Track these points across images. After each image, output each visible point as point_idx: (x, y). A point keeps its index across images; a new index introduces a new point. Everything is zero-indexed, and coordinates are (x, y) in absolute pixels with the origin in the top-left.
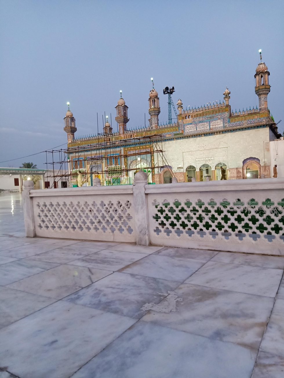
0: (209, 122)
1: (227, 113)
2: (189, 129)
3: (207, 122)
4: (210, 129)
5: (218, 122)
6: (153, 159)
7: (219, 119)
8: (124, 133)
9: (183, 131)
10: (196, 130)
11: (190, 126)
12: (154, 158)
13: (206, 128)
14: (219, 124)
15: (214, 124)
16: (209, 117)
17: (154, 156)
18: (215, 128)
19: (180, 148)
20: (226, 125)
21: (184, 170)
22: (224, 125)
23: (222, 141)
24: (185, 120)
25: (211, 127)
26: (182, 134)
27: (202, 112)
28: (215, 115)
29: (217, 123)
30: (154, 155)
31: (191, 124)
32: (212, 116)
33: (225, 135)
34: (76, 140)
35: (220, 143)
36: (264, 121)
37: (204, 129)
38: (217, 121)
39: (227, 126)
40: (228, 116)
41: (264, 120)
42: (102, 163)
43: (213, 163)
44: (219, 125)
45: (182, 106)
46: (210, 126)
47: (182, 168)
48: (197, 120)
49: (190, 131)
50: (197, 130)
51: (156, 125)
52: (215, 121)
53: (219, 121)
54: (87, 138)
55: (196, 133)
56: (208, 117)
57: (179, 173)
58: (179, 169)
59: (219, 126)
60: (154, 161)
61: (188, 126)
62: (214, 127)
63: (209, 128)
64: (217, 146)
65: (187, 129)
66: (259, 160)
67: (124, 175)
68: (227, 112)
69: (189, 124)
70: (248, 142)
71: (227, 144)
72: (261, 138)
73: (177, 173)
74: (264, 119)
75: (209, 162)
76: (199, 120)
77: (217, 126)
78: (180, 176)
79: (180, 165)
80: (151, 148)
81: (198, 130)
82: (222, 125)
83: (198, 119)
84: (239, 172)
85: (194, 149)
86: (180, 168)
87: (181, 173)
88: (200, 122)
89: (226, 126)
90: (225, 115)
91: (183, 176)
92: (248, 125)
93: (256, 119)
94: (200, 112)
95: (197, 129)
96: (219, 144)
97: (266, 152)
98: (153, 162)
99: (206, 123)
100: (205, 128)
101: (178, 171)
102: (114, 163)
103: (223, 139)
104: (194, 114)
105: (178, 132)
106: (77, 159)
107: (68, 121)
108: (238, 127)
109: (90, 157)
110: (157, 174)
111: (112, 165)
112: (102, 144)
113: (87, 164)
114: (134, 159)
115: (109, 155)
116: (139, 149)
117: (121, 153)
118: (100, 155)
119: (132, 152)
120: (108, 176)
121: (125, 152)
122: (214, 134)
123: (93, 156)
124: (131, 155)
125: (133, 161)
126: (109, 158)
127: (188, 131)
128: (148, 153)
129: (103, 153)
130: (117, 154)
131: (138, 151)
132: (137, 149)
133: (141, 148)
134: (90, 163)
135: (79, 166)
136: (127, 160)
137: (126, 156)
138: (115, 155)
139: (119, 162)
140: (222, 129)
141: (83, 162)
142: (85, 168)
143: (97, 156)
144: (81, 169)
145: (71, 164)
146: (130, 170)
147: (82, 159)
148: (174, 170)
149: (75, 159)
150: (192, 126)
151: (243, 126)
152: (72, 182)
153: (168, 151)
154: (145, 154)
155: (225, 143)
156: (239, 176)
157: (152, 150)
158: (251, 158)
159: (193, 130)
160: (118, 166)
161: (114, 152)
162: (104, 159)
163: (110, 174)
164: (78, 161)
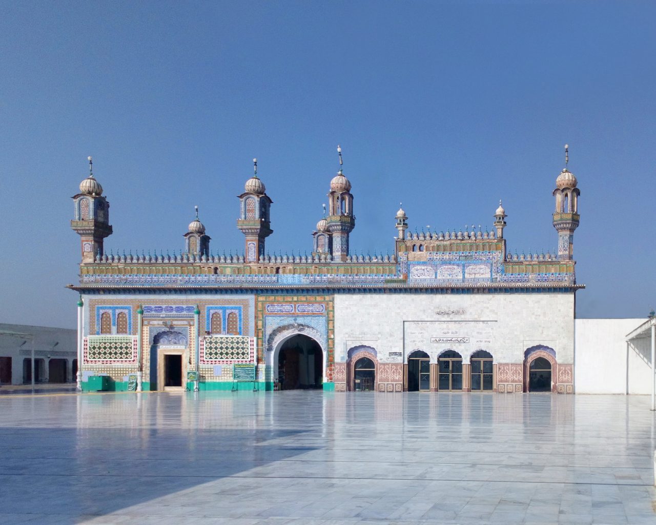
0: (464, 266)
1: (498, 254)
2: (420, 275)
3: (458, 265)
4: (464, 280)
5: (480, 269)
6: (331, 327)
7: (485, 263)
8: (259, 260)
9: (407, 277)
10: (434, 277)
11: (423, 268)
12: (334, 327)
13: (455, 277)
14: (481, 273)
15: (473, 271)
16: (463, 255)
17: (333, 323)
18: (474, 280)
19: (398, 311)
20: (495, 277)
21: (403, 360)
22: (491, 275)
23: (488, 308)
24: (412, 254)
25: (467, 276)
26: (404, 281)
27: (448, 243)
28: (476, 253)
29: (478, 270)
30: (333, 320)
31: (424, 263)
32: (469, 255)
33: (493, 297)
34: (110, 257)
35: (482, 311)
36: (566, 280)
37: (451, 278)
38: (478, 267)
39: (498, 279)
40: (502, 260)
41: (566, 278)
42: (190, 326)
43: (467, 350)
44: (482, 274)
45: (406, 222)
46: (464, 275)
47: (400, 354)
48: (437, 256)
49: (421, 277)
50: (436, 277)
51: (343, 253)
52: (475, 264)
53: (483, 266)
54: (147, 258)
55: (435, 285)
56: (461, 256)
57: (393, 364)
58: (392, 356)
59: (482, 276)
60: (333, 333)
61: (419, 267)
62: (473, 276)
63: (462, 278)
64: (476, 316)
65: (416, 272)
66: (555, 353)
67: (252, 359)
68: (500, 252)
69: (419, 264)
70: (536, 315)
71: (496, 313)
72: (560, 311)
73: (388, 364)
74: (566, 276)
75: (459, 347)
76: (443, 258)
77: (477, 276)
78: (394, 372)
79: (395, 347)
80: (328, 304)
81: (438, 277)
82: (488, 276)
83: (439, 256)
84: (516, 373)
85: (427, 317)
86: (395, 354)
87: (396, 365)
88: (444, 262)
89: (497, 278)
90: (496, 257)
91: (402, 372)
92: (537, 283)
93: (553, 274)
94: (445, 243)
95: (438, 275)
96: (480, 312)
98: (332, 337)
99: (455, 267)
100: (454, 276)
101: (390, 360)
102: (224, 328)
103: (489, 303)
104: (432, 245)
106: (110, 308)
107: (87, 206)
108: (520, 284)
109: (153, 306)
110: (340, 364)
111: (219, 333)
112: (193, 278)
113: (142, 325)
114: (281, 325)
115: (212, 308)
116: (296, 301)
117: (246, 306)
118: (184, 306)
119: (277, 308)
120: (205, 360)
121: (260, 304)
122: (473, 291)
123: (164, 306)
124: (274, 314)
125: (280, 329)
126: (211, 314)
127: (417, 277)
128: (320, 315)
129: (196, 300)
130: (235, 308)
131: (295, 308)
132: (290, 302)
133: (301, 301)
134: (151, 323)
135: (114, 329)
136: (264, 325)
137: (260, 315)
138: (228, 308)
139: (240, 328)
140: (488, 284)
141: (130, 318)
142: (135, 334)
143: (174, 306)
144: (120, 336)
145: (88, 320)
146: (270, 349)
147: (126, 311)
148: (381, 358)
149: (102, 308)
150: (426, 267)
151: (528, 285)
152: (88, 368)
153: (369, 314)
154: (314, 315)
155: (492, 311)
156: (516, 379)
157: (331, 309)
158: (539, 347)
159: (429, 277)
160: (238, 336)
161: (229, 302)
162: (196, 316)
163: (211, 354)
164: (114, 314)
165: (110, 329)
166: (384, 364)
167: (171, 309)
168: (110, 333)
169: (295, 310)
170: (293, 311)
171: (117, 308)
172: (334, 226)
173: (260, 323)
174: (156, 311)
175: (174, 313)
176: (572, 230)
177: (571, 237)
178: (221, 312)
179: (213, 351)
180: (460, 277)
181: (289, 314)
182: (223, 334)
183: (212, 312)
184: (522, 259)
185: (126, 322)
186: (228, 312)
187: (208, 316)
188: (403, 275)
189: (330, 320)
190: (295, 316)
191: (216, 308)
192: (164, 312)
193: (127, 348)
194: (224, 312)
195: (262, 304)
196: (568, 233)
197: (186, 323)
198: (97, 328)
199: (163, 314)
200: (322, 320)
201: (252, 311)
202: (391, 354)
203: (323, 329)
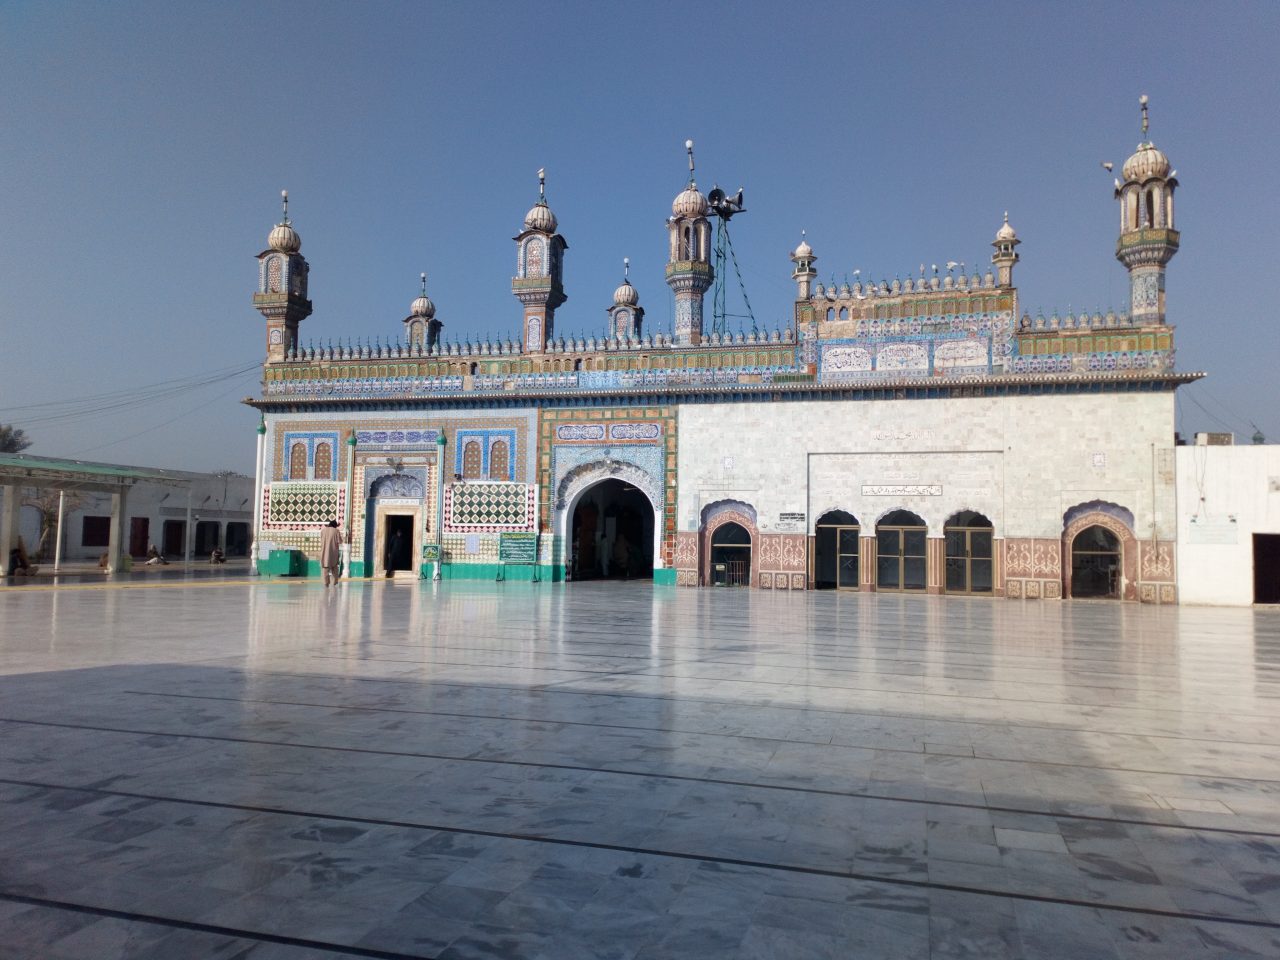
0: (931, 344)
1: (1004, 317)
2: (841, 365)
3: (919, 343)
4: (932, 371)
5: (967, 348)
6: (671, 466)
7: (972, 335)
8: (546, 347)
9: (815, 369)
10: (869, 368)
11: (848, 350)
12: (676, 465)
13: (913, 367)
14: (969, 358)
15: (951, 353)
16: (929, 322)
17: (676, 458)
18: (953, 371)
19: (799, 434)
20: (999, 363)
21: (807, 528)
22: (990, 361)
23: (982, 425)
24: (825, 327)
25: (937, 363)
26: (810, 378)
27: (898, 300)
28: (957, 317)
29: (962, 352)
30: (676, 453)
31: (851, 342)
32: (943, 321)
33: (995, 403)
34: (308, 351)
35: (970, 431)
36: (1154, 366)
37: (904, 367)
38: (962, 344)
39: (1005, 368)
40: (1011, 330)
41: (1156, 362)
42: (430, 464)
43: (937, 510)
44: (971, 358)
45: (813, 266)
46: (931, 362)
47: (802, 517)
48: (877, 328)
49: (843, 369)
50: (874, 368)
51: (693, 330)
52: (954, 339)
53: (971, 344)
54: (365, 350)
55: (872, 381)
56: (926, 325)
57: (787, 536)
58: (787, 521)
59: (969, 363)
60: (676, 476)
61: (839, 350)
62: (950, 364)
63: (927, 367)
64: (958, 443)
65: (833, 360)
66: (1131, 517)
67: (531, 523)
68: (1008, 315)
69: (840, 343)
70: (1090, 440)
71: (1001, 437)
72: (1142, 429)
73: (777, 536)
74: (1156, 356)
75: (921, 504)
76: (888, 331)
77: (960, 363)
78: (789, 551)
79: (793, 502)
80: (666, 424)
81: (878, 368)
82: (984, 361)
83: (881, 327)
84: (1046, 557)
85: (856, 445)
86: (792, 516)
87: (794, 537)
88: (890, 339)
89: (1001, 365)
90: (999, 324)
91: (804, 552)
92: (1090, 373)
93: (1125, 354)
94: (892, 301)
95: (878, 364)
96: (966, 434)
97: (1160, 487)
98: (673, 483)
99: (914, 347)
100: (911, 363)
101: (782, 529)
102: (485, 469)
103: (985, 415)
104: (866, 307)
105: (793, 371)
106: (306, 436)
107: (279, 269)
108: (1051, 377)
109: (372, 432)
110: (687, 535)
111: (477, 477)
112: (436, 383)
113: (354, 463)
114: (582, 462)
115: (466, 434)
116: (608, 419)
117: (523, 429)
118: (422, 431)
119: (575, 431)
120: (452, 524)
121: (546, 426)
122: (951, 392)
123: (389, 432)
124: (568, 443)
125: (579, 470)
126: (464, 445)
127: (836, 370)
128: (650, 443)
129: (440, 421)
130: (505, 433)
131: (607, 431)
132: (599, 421)
133: (619, 419)
134: (368, 460)
135: (310, 470)
136: (553, 463)
137: (547, 442)
138: (492, 434)
139: (512, 468)
140: (984, 378)
141: (335, 452)
142: (341, 480)
143: (405, 431)
144: (319, 483)
145: (272, 456)
146: (560, 507)
147: (330, 441)
148: (764, 522)
149: (294, 436)
150: (853, 349)
151: (1072, 376)
152: (269, 537)
153: (742, 440)
154: (640, 443)
155: (994, 432)
156: (1047, 570)
157: (671, 432)
158: (1094, 505)
159: (859, 369)
160: (508, 483)
161: (494, 422)
162: (440, 448)
163: (462, 514)
164: (311, 446)
165: (304, 470)
166: (770, 536)
167: (399, 437)
168: (304, 477)
169: (607, 436)
170: (604, 436)
171: (316, 435)
172: (679, 280)
173: (546, 459)
174: (376, 439)
175: (405, 442)
176: (1162, 263)
177: (1161, 277)
178: (480, 439)
179: (466, 509)
180: (924, 366)
181: (597, 443)
182: (483, 480)
183: (466, 440)
184: (1054, 326)
185: (330, 460)
186: (492, 439)
187: (460, 447)
188: (810, 365)
189: (670, 453)
190: (608, 447)
191: (473, 434)
192: (388, 442)
193: (328, 503)
194: (486, 440)
195: (551, 425)
196: (1155, 269)
197: (423, 459)
198: (285, 470)
199: (387, 445)
200: (656, 453)
201: (532, 437)
202: (784, 516)
203: (656, 470)
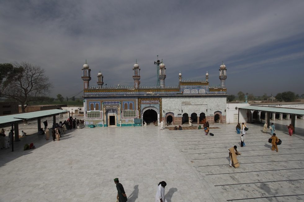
0: (198, 89)
2: (187, 92)
4: (199, 93)
7: (203, 88)
8: (138, 87)
9: (183, 92)
11: (187, 90)
12: (162, 107)
14: (203, 91)
18: (201, 94)
19: (180, 102)
20: (207, 93)
21: (182, 116)
26: (182, 94)
28: (202, 86)
32: (200, 86)
33: (206, 98)
41: (225, 93)
42: (118, 107)
43: (199, 113)
47: (181, 114)
52: (201, 89)
55: (191, 95)
56: (198, 86)
62: (201, 92)
65: (185, 91)
66: (221, 113)
67: (137, 117)
71: (207, 102)
72: (223, 102)
75: (197, 112)
77: (202, 92)
78: (179, 119)
79: (180, 112)
80: (160, 101)
82: (205, 92)
83: (192, 86)
87: (180, 117)
88: (193, 88)
90: (207, 87)
91: (181, 119)
92: (217, 94)
93: (221, 92)
95: (191, 92)
96: (203, 102)
99: (196, 90)
100: (196, 92)
101: (178, 116)
102: (129, 108)
105: (179, 93)
106: (93, 102)
108: (213, 95)
110: (163, 118)
111: (127, 109)
112: (119, 93)
113: (104, 107)
114: (146, 106)
115: (125, 102)
116: (150, 100)
117: (135, 102)
118: (116, 102)
119: (145, 102)
120: (123, 117)
121: (139, 101)
122: (201, 97)
123: (110, 102)
124: (144, 104)
125: (146, 108)
126: (124, 104)
128: (158, 103)
129: (120, 100)
130: (132, 102)
133: (152, 100)
134: (106, 107)
135: (95, 108)
136: (141, 107)
137: (139, 104)
138: (130, 102)
139: (133, 108)
140: (205, 95)
141: (100, 105)
142: (101, 110)
143: (113, 102)
144: (97, 111)
145: (87, 106)
146: (142, 114)
147: (98, 103)
148: (176, 115)
149: (91, 102)
151: (215, 95)
152: (87, 120)
153: (172, 103)
154: (155, 104)
156: (212, 120)
158: (217, 111)
159: (189, 93)
160: (133, 110)
161: (130, 100)
162: (120, 104)
164: (95, 104)
165: (93, 108)
166: (176, 117)
168: (94, 110)
170: (149, 102)
171: (96, 102)
173: (139, 106)
174: (107, 103)
175: (113, 104)
177: (225, 82)
179: (125, 115)
181: (148, 104)
185: (98, 107)
186: (130, 103)
189: (161, 105)
190: (150, 104)
193: (99, 114)
194: (128, 103)
198: (90, 108)
199: (110, 104)
200: (158, 105)
201: (137, 103)
202: (178, 114)
203: (158, 108)
